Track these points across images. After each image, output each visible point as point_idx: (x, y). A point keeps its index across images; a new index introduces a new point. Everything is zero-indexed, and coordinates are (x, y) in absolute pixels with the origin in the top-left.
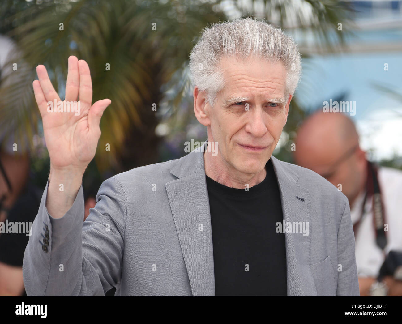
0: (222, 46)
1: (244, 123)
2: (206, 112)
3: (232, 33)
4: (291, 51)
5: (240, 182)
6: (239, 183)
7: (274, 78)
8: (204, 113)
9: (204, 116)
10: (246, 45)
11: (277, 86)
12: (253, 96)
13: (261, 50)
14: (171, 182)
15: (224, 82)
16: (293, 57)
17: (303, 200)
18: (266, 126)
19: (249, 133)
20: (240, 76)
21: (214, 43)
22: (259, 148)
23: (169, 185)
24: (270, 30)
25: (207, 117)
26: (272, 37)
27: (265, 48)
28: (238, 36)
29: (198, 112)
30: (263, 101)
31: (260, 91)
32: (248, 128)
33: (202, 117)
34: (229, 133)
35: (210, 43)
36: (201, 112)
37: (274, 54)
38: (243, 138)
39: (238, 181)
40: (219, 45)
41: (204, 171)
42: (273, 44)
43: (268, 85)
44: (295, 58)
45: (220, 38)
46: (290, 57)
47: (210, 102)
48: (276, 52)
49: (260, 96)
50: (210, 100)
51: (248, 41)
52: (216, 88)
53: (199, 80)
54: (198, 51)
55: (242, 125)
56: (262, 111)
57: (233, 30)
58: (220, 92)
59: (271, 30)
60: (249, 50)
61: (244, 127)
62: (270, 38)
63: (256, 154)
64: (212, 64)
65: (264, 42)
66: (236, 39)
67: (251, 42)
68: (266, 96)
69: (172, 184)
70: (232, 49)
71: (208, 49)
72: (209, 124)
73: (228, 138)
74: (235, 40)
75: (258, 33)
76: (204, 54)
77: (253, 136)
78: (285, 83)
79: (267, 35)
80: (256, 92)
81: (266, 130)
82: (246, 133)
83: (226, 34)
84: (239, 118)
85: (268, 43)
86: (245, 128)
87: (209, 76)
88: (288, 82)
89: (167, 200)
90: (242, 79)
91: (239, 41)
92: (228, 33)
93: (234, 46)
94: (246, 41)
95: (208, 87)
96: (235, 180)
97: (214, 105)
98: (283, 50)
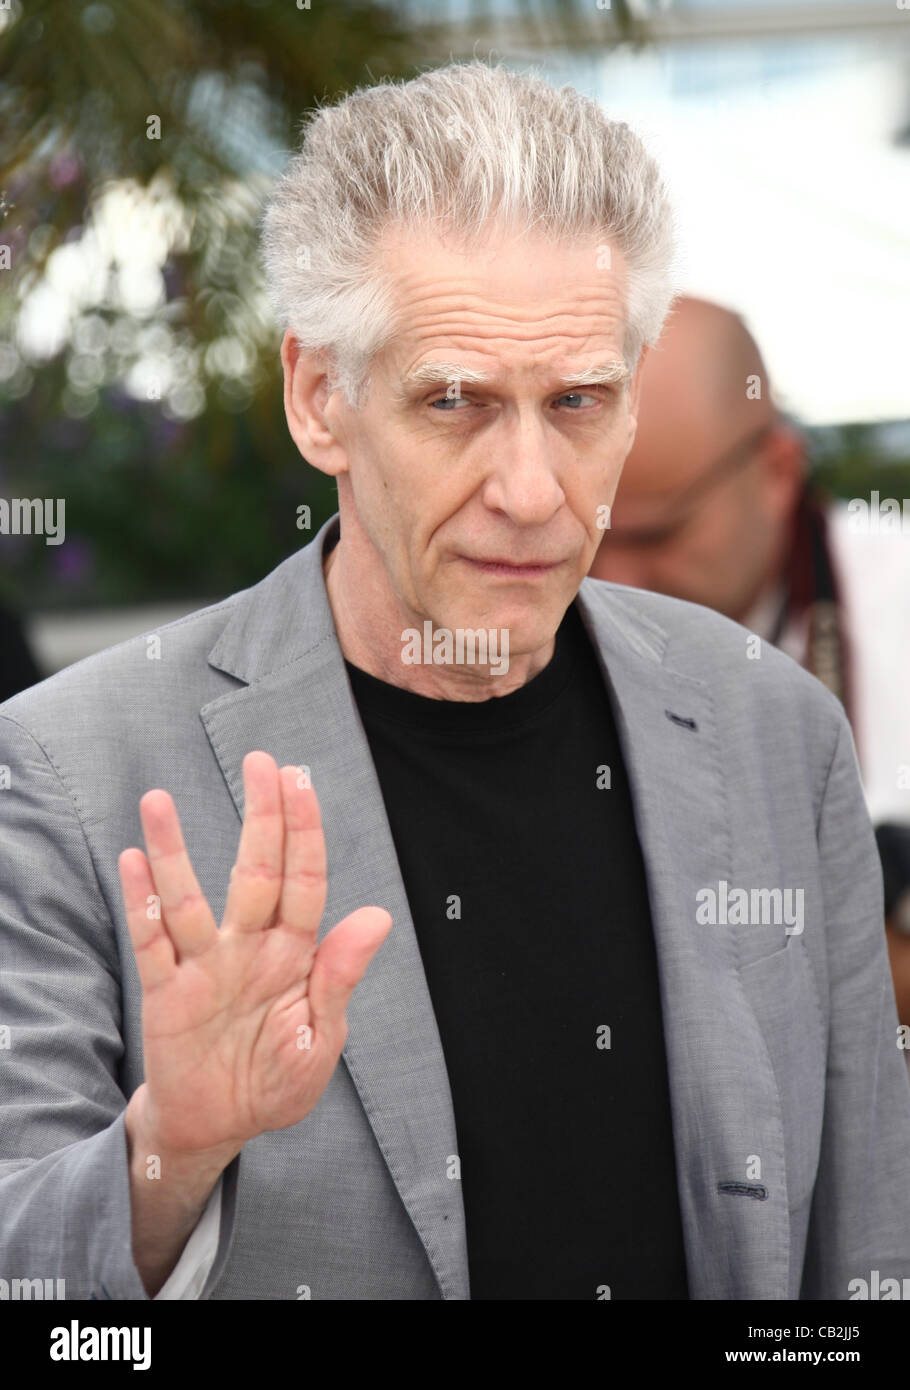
0: (382, 190)
1: (477, 476)
2: (330, 425)
3: (419, 135)
4: (642, 190)
5: (471, 678)
6: (468, 682)
7: (582, 299)
8: (325, 429)
9: (325, 437)
10: (476, 188)
11: (595, 324)
12: (508, 370)
13: (530, 202)
14: (220, 702)
15: (392, 318)
16: (651, 210)
17: (692, 725)
18: (560, 482)
19: (498, 512)
20: (457, 300)
21: (354, 177)
22: (535, 567)
23: (215, 712)
24: (559, 113)
25: (336, 442)
26: (570, 149)
27: (545, 193)
28: (442, 148)
29: (299, 421)
30: (546, 384)
31: (533, 352)
32: (494, 493)
33: (316, 445)
34: (427, 516)
35: (340, 177)
36: (312, 424)
37: (580, 212)
38: (477, 534)
39: (459, 677)
40: (372, 184)
41: (335, 644)
42: (575, 175)
43: (563, 328)
44: (657, 215)
45: (372, 154)
46: (638, 211)
47: (347, 390)
48: (588, 204)
49: (534, 368)
50: (344, 382)
51: (481, 172)
52: (363, 343)
53: (299, 312)
54: (294, 205)
55: (471, 482)
56: (543, 425)
57: (423, 124)
58: (381, 356)
59: (562, 116)
60: (485, 208)
61: (477, 492)
62: (560, 151)
63: (525, 586)
64: (347, 256)
65: (541, 167)
66: (435, 159)
67: (491, 176)
68: (557, 365)
69: (225, 708)
70: (423, 202)
71: (332, 198)
72: (345, 469)
73: (419, 535)
74: (431, 166)
75: (518, 136)
76: (318, 219)
77: (515, 524)
78: (625, 310)
79: (549, 140)
80: (518, 354)
81: (561, 497)
82: (489, 515)
83: (397, 140)
84: (457, 460)
85: (557, 174)
86: (482, 497)
87: (337, 301)
88: (635, 306)
89: (217, 776)
90: (464, 309)
91: (445, 170)
92: (402, 135)
93: (428, 187)
94: (473, 172)
95: (333, 338)
96: (448, 674)
97: (362, 401)
98: (614, 190)
